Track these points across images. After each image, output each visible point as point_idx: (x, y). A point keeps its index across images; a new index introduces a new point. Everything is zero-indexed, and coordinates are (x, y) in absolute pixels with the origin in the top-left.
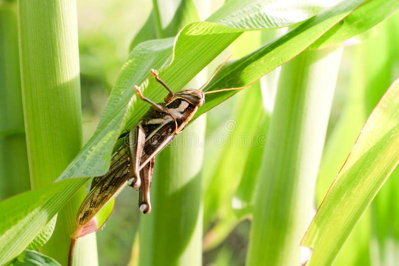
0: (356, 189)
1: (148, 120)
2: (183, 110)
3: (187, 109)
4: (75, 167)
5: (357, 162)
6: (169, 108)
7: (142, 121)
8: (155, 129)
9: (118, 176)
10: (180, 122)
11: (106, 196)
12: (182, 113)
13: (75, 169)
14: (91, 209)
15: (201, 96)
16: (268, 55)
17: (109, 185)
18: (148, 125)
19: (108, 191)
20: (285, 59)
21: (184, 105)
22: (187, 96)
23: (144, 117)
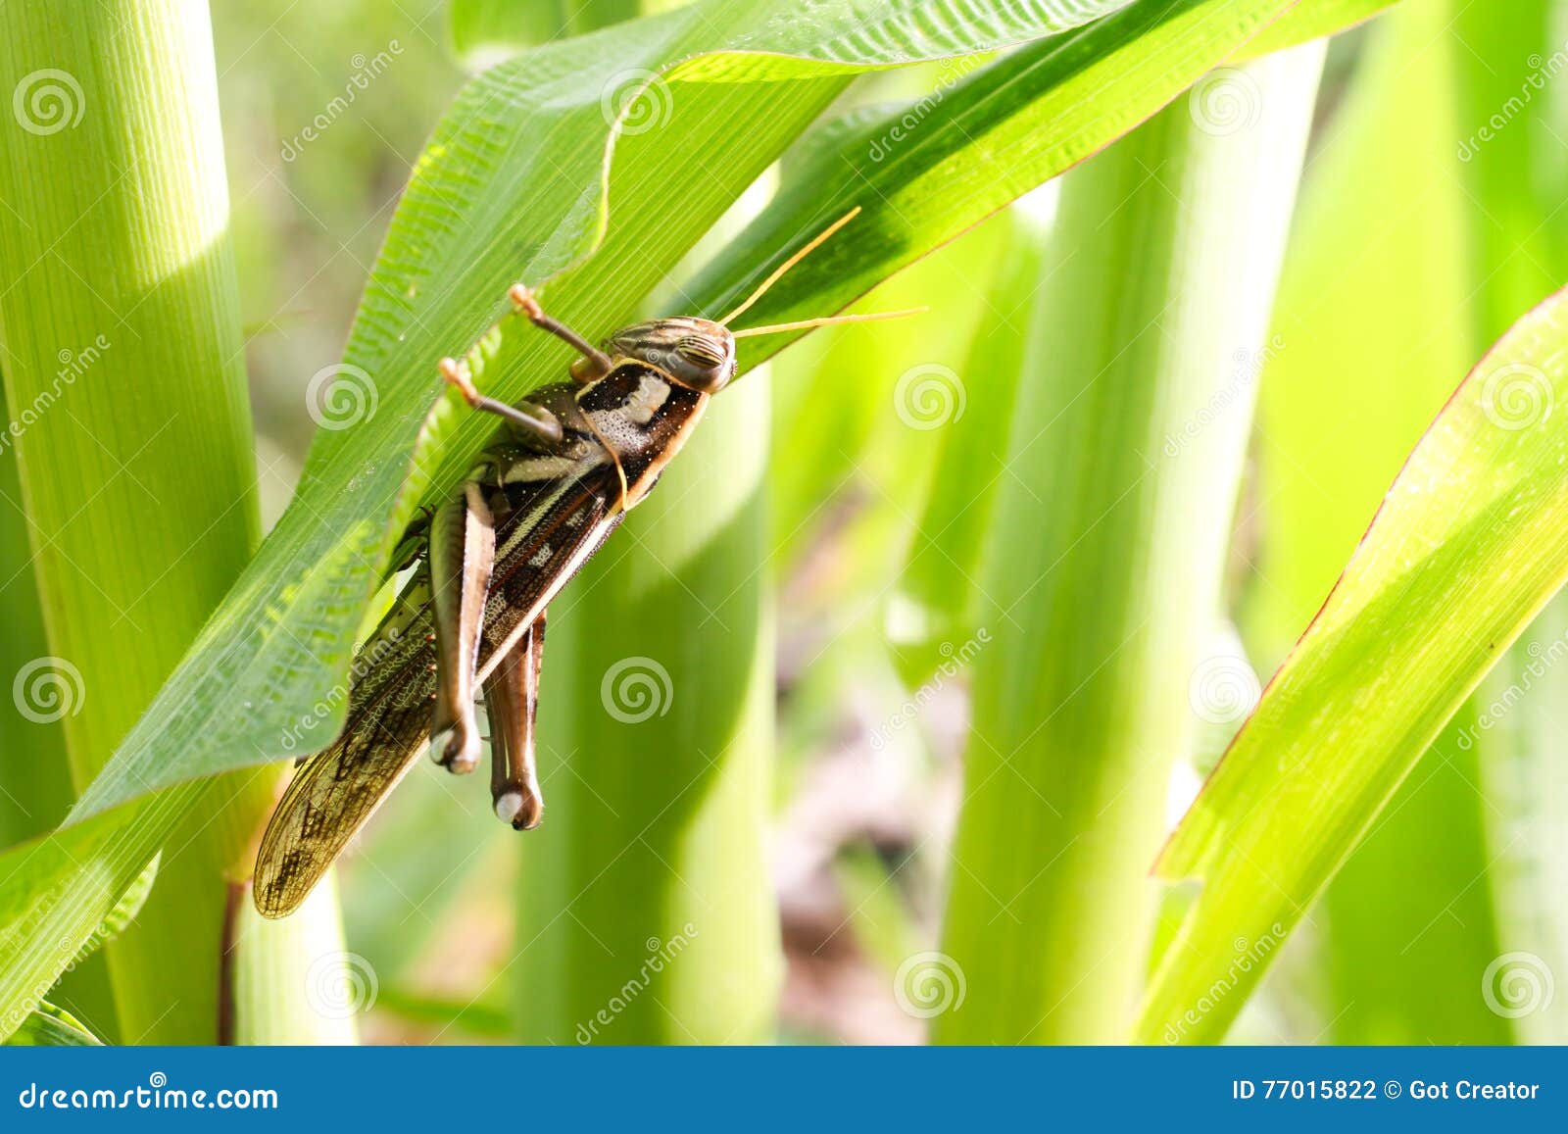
0: (1372, 693)
1: (507, 467)
2: (647, 416)
3: (663, 408)
4: (219, 678)
5: (1371, 605)
6: (589, 409)
7: (481, 469)
8: (536, 504)
9: (403, 704)
10: (637, 465)
11: (363, 788)
12: (643, 428)
13: (219, 686)
14: (310, 844)
15: (720, 351)
16: (1009, 125)
17: (372, 744)
18: (505, 485)
19: (370, 769)
20: (1081, 146)
21: (652, 394)
22: (658, 354)
23: (487, 450)
